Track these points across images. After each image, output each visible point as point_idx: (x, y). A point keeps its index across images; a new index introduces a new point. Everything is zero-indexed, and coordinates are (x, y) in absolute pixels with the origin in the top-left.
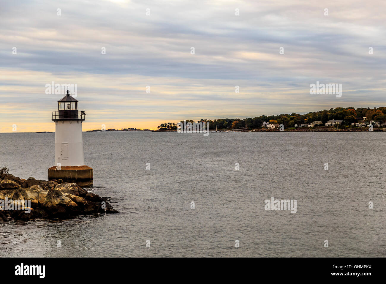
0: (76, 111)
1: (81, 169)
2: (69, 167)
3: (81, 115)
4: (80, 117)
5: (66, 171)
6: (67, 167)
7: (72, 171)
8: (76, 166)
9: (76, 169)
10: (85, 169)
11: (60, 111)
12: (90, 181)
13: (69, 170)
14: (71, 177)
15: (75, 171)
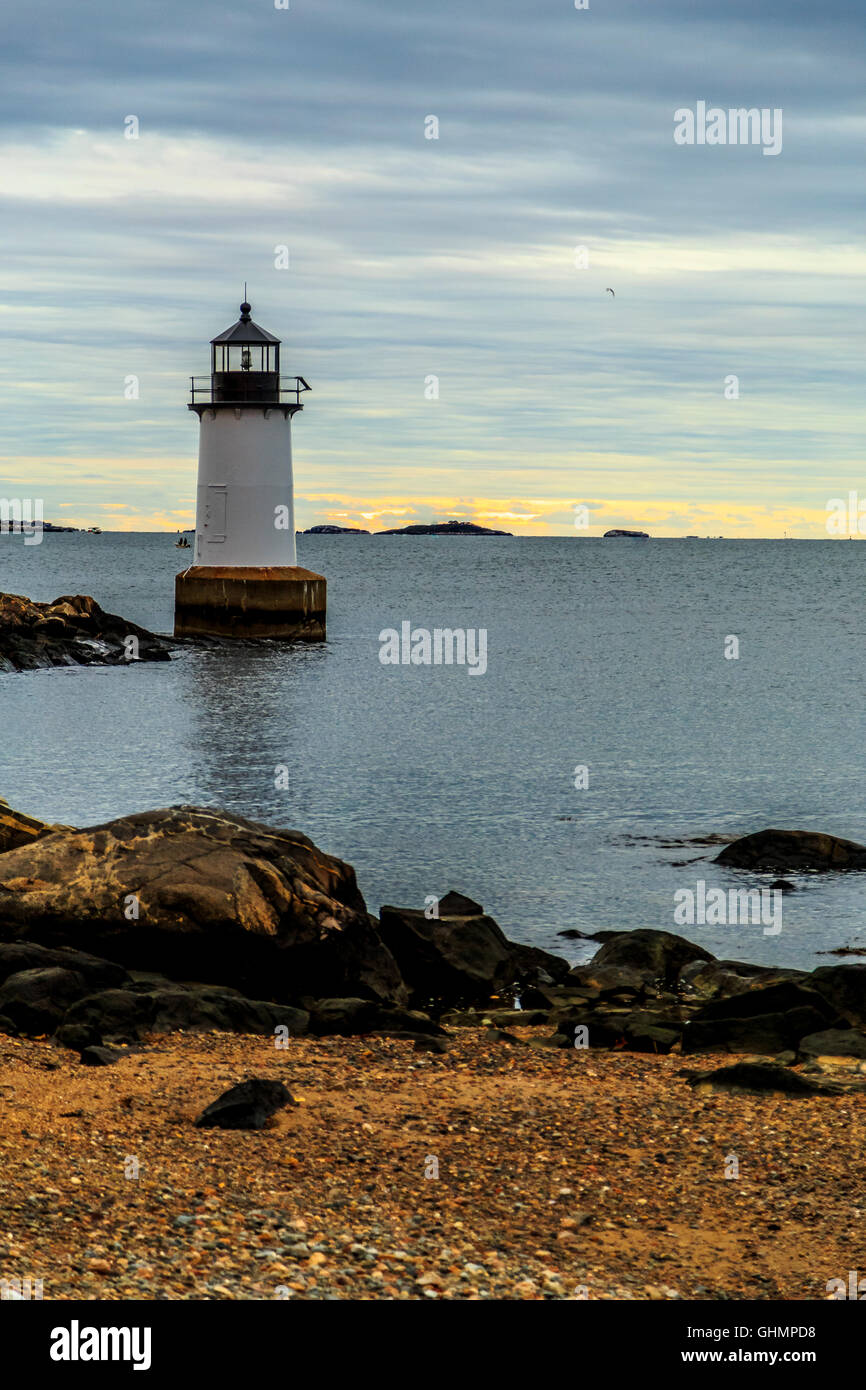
0: (274, 377)
1: (264, 577)
2: (227, 570)
3: (298, 392)
4: (285, 398)
5: (210, 582)
6: (219, 570)
7: (229, 582)
8: (251, 569)
9: (245, 578)
10: (277, 579)
11: (217, 377)
12: (303, 622)
13: (221, 580)
14: (227, 604)
15: (239, 583)
